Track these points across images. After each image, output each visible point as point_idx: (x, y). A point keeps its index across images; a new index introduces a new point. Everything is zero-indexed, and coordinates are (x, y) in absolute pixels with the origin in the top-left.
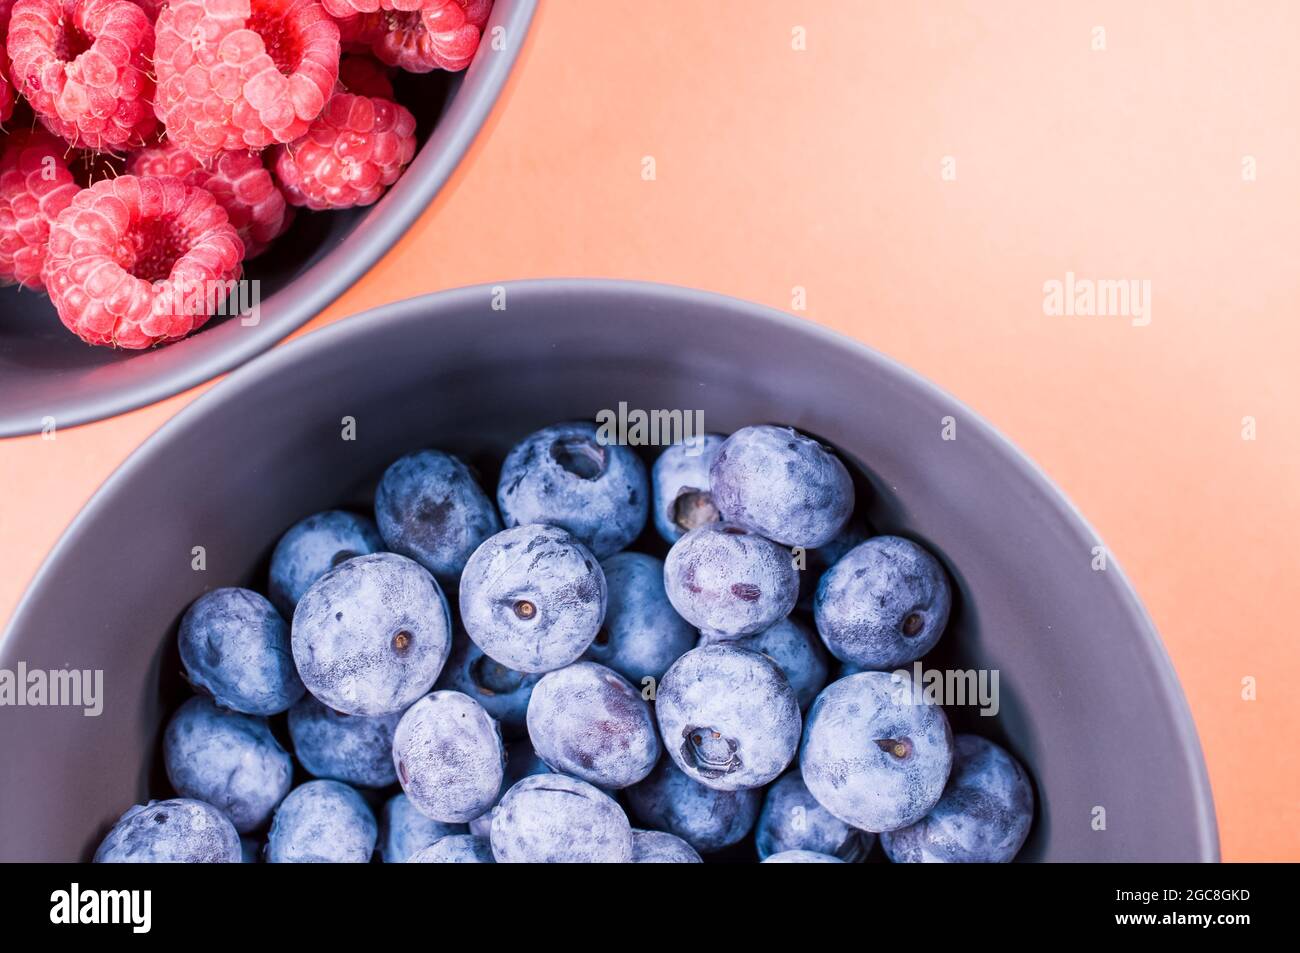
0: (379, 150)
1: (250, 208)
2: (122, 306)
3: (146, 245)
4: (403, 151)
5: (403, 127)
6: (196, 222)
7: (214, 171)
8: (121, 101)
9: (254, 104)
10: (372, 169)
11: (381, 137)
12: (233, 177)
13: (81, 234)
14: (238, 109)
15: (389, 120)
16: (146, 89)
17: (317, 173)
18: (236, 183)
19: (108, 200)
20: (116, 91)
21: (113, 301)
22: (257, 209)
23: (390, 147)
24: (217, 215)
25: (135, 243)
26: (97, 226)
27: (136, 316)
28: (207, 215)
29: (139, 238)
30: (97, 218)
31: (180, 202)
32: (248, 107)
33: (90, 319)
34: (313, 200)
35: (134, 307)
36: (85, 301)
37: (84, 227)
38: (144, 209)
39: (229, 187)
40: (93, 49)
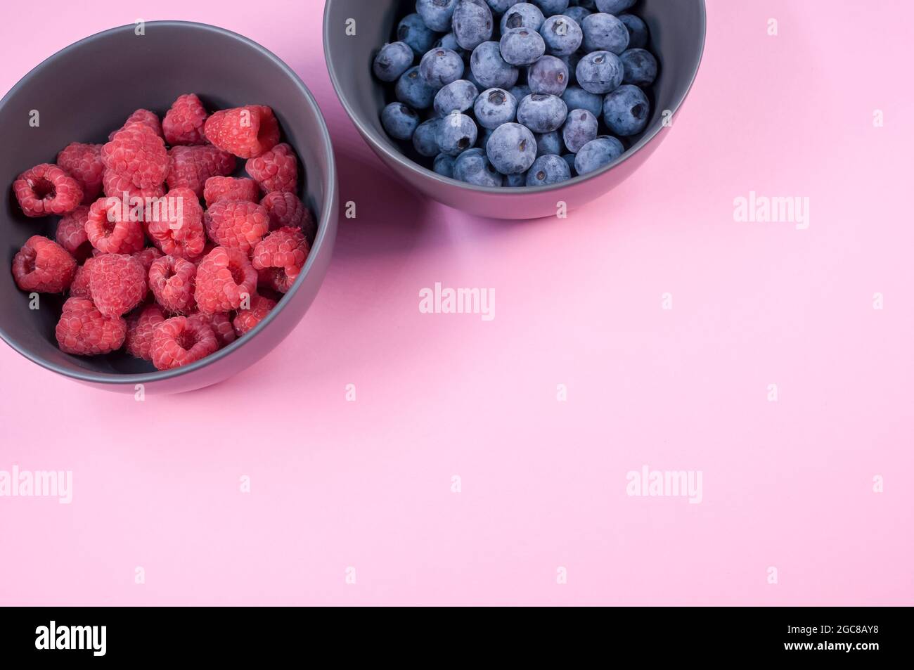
1: (223, 335)
2: (174, 355)
3: (186, 342)
6: (203, 334)
7: (213, 321)
8: (183, 292)
9: (226, 293)
12: (218, 323)
13: (165, 331)
14: (221, 294)
16: (192, 289)
17: (246, 322)
18: (219, 326)
19: (175, 323)
20: (182, 289)
21: (172, 353)
22: (225, 335)
24: (210, 333)
25: (182, 340)
26: (171, 330)
28: (207, 332)
29: (184, 340)
30: (171, 327)
31: (198, 327)
32: (224, 294)
35: (178, 355)
36: (161, 353)
37: (166, 329)
38: (187, 326)
39: (216, 326)
40: (176, 275)
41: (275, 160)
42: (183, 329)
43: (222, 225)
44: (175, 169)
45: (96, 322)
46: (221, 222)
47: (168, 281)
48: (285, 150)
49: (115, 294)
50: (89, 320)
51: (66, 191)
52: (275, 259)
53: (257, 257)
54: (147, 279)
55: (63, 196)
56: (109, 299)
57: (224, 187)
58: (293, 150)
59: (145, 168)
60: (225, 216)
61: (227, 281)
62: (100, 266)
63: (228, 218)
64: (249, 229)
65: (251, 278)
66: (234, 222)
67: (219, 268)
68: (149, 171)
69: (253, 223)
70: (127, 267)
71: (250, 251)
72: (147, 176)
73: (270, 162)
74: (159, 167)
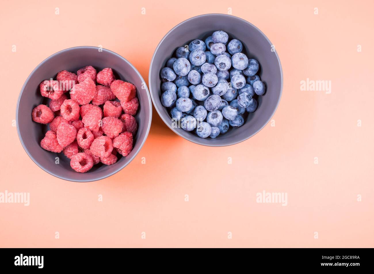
0: (112, 161)
4: (115, 162)
5: (116, 159)
6: (89, 161)
9: (101, 154)
10: (111, 162)
11: (113, 160)
13: (77, 159)
14: (99, 153)
15: (115, 158)
16: (90, 145)
17: (105, 160)
19: (81, 156)
20: (87, 144)
21: (78, 167)
22: (96, 161)
23: (114, 161)
26: (79, 158)
27: (79, 169)
28: (91, 160)
30: (79, 157)
31: (89, 158)
32: (100, 154)
33: (74, 168)
34: (103, 162)
35: (79, 168)
36: (75, 165)
37: (78, 158)
40: (87, 139)
41: (132, 105)
42: (84, 157)
43: (106, 127)
44: (97, 96)
45: (55, 144)
46: (107, 126)
47: (84, 140)
48: (136, 102)
49: (66, 142)
50: (53, 142)
51: (57, 94)
52: (121, 147)
53: (115, 143)
54: (76, 135)
55: (56, 96)
56: (63, 142)
57: (111, 109)
58: (138, 102)
59: (87, 97)
60: (108, 124)
61: (103, 151)
62: (62, 128)
63: (109, 125)
64: (115, 131)
65: (111, 150)
66: (111, 127)
67: (101, 145)
68: (88, 98)
69: (117, 129)
70: (71, 132)
71: (113, 139)
72: (87, 99)
73: (130, 105)
74: (92, 97)
